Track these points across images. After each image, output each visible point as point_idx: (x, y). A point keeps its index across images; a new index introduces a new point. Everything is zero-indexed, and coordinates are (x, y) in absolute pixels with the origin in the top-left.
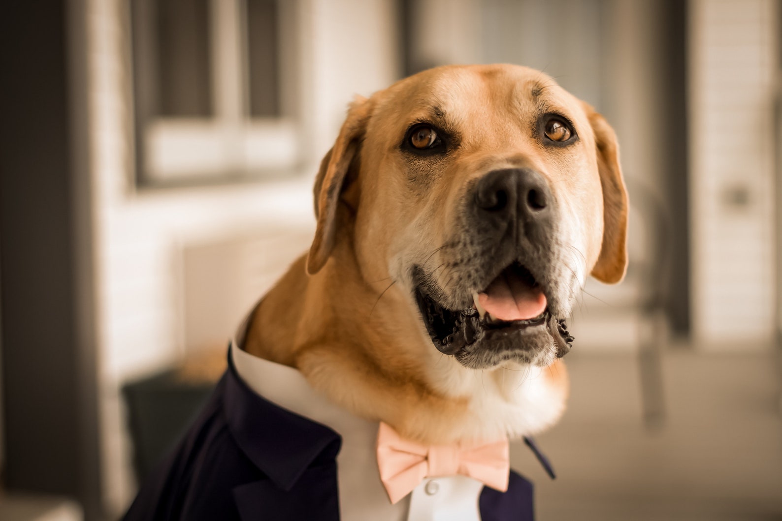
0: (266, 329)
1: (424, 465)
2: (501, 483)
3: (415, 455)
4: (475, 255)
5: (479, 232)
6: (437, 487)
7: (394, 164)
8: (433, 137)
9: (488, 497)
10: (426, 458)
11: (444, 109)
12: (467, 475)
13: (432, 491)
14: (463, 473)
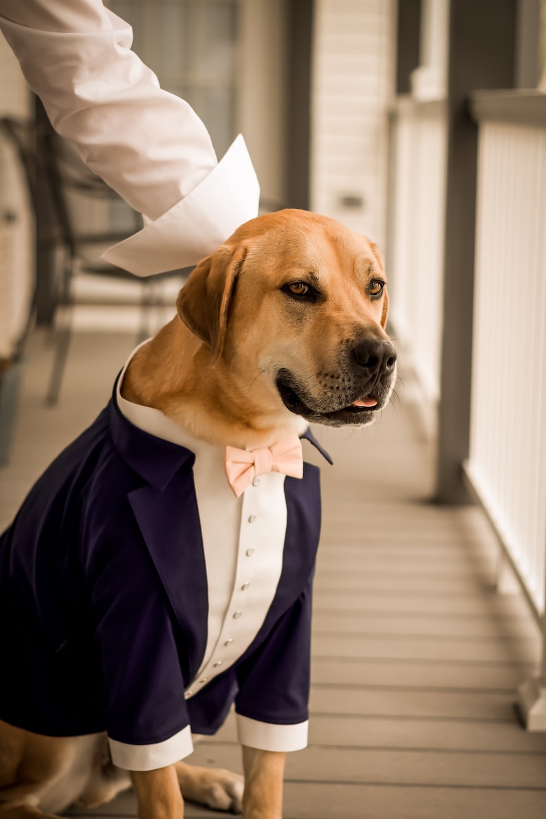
0: (137, 381)
1: (253, 467)
2: (298, 473)
3: (246, 463)
4: (349, 388)
5: (355, 376)
6: (259, 481)
7: (274, 298)
8: (307, 289)
9: (289, 482)
10: (253, 464)
11: (317, 275)
12: (278, 471)
13: (256, 484)
14: (275, 470)
